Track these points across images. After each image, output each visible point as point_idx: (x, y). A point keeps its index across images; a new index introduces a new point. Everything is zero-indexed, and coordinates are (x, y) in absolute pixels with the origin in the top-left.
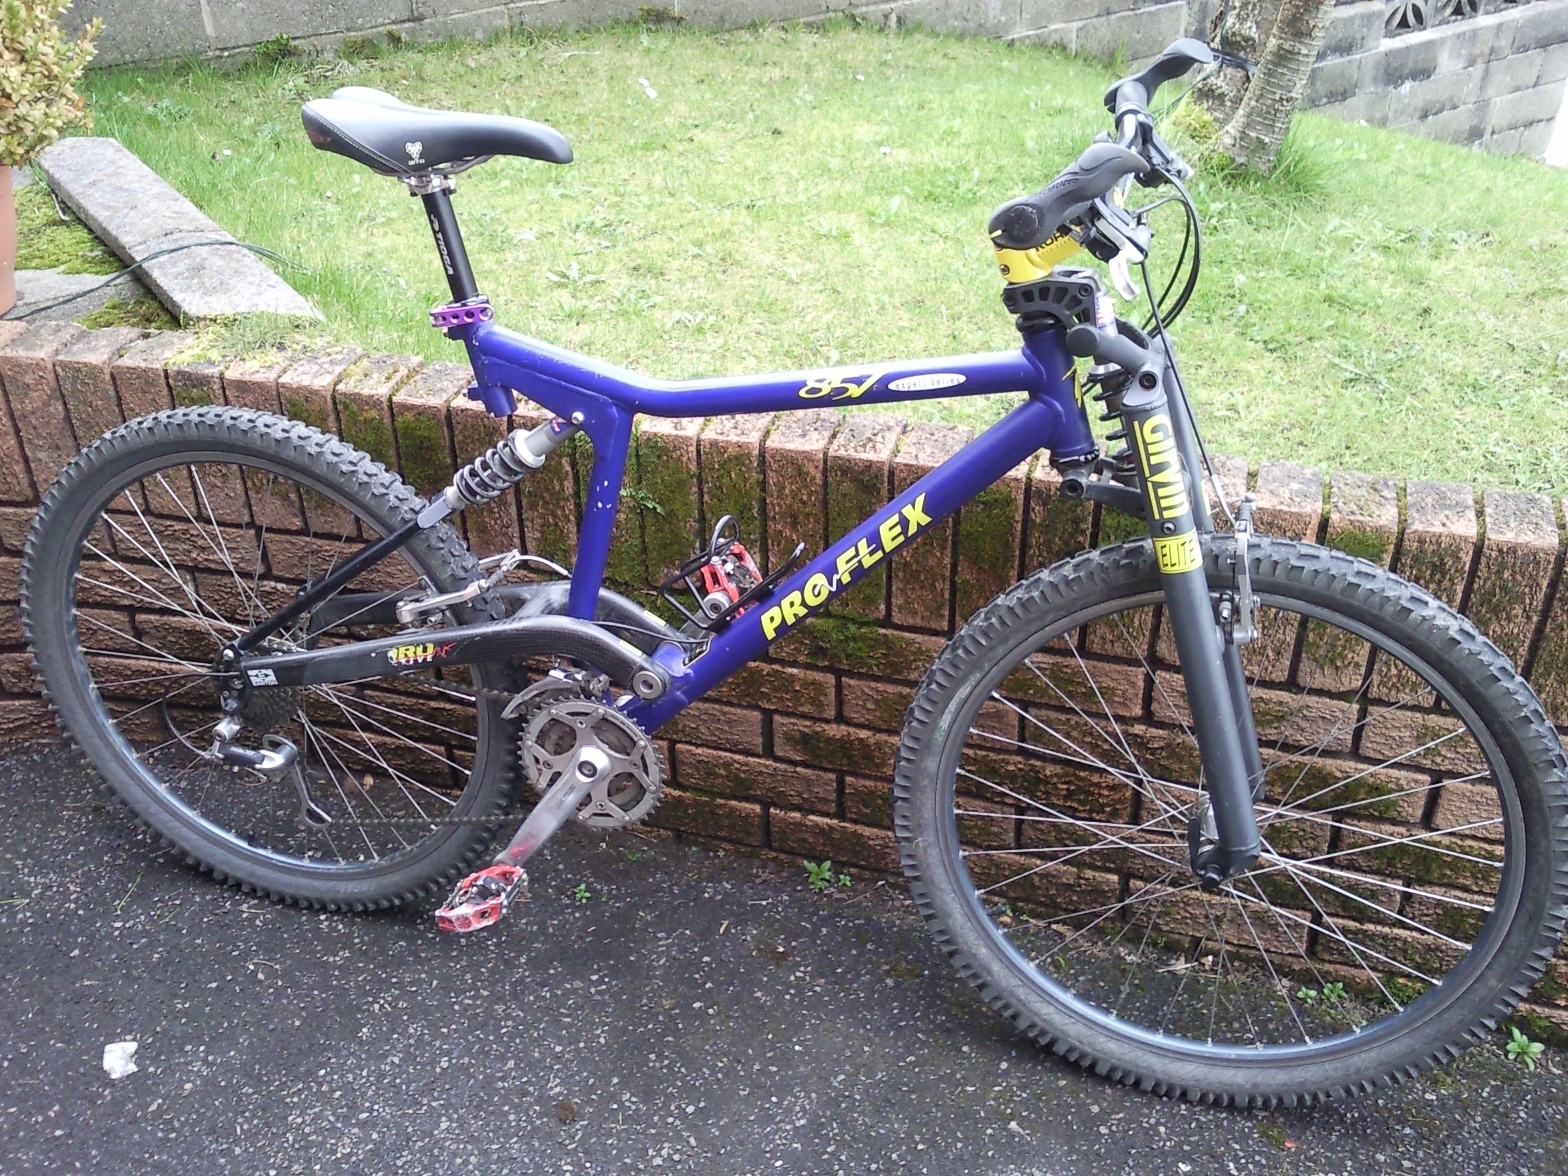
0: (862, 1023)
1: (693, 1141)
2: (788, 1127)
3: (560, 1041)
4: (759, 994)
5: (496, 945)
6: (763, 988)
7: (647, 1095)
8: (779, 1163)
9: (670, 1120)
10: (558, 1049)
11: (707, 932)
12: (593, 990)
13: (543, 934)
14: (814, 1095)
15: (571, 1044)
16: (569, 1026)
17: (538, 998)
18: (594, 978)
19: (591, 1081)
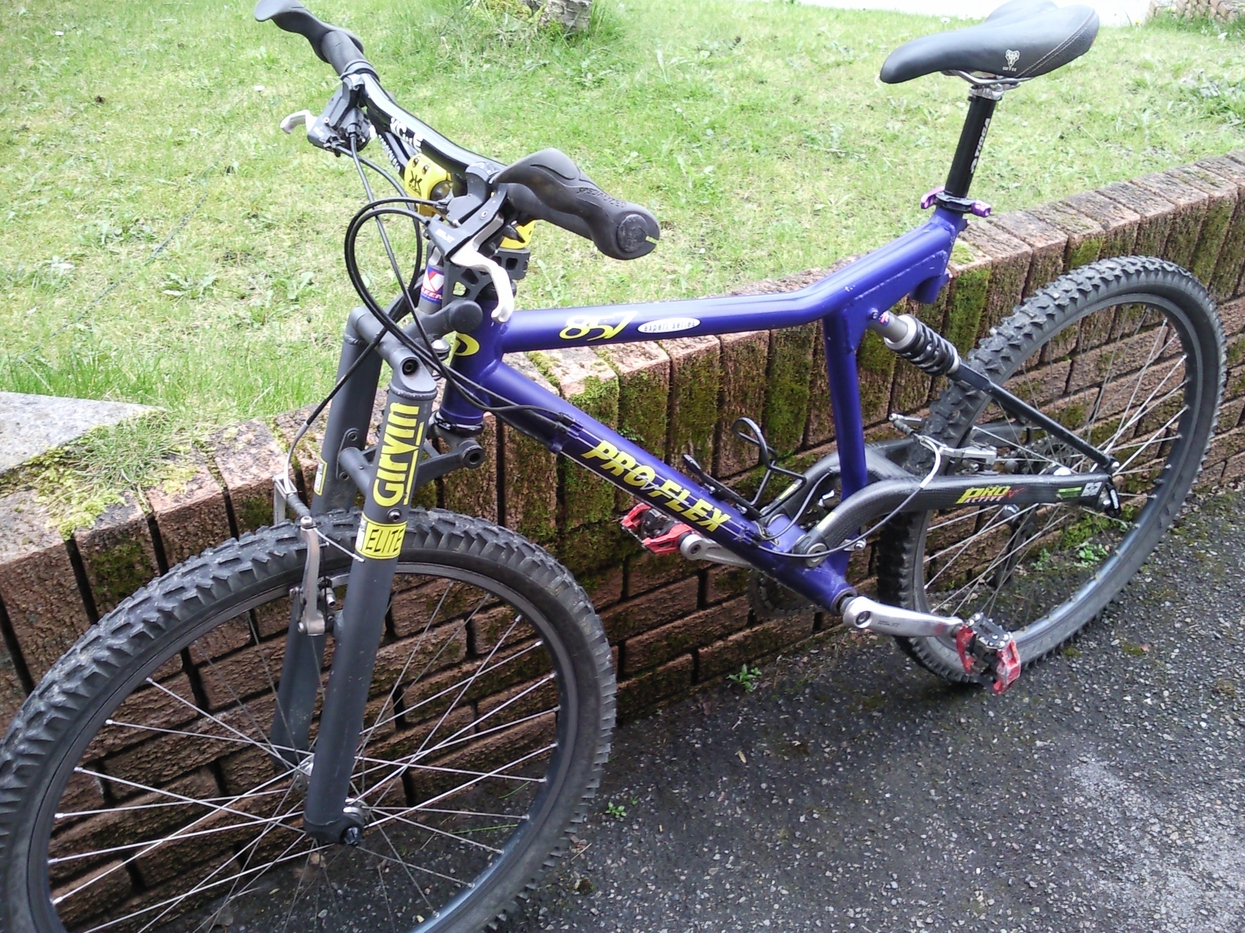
0: (897, 751)
1: (923, 903)
2: (952, 846)
3: (759, 917)
4: (825, 782)
5: (619, 891)
6: (821, 775)
7: (860, 900)
8: (978, 871)
9: (894, 902)
10: (767, 922)
11: (735, 767)
12: (729, 866)
13: (637, 859)
14: (935, 815)
15: (769, 912)
16: (751, 902)
17: (702, 902)
18: (717, 857)
19: (818, 923)
